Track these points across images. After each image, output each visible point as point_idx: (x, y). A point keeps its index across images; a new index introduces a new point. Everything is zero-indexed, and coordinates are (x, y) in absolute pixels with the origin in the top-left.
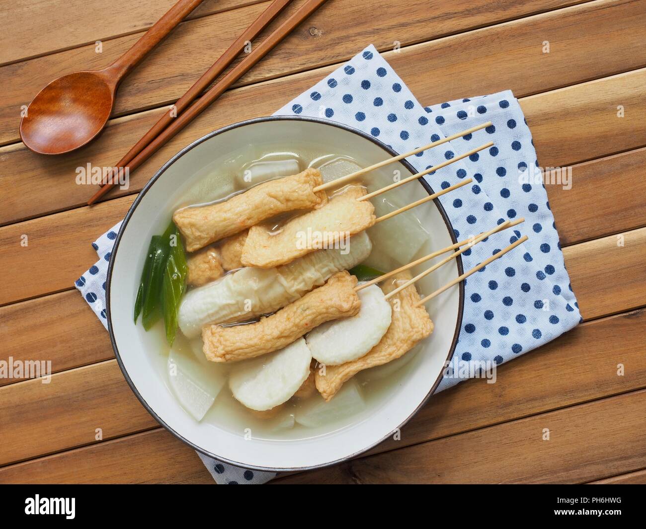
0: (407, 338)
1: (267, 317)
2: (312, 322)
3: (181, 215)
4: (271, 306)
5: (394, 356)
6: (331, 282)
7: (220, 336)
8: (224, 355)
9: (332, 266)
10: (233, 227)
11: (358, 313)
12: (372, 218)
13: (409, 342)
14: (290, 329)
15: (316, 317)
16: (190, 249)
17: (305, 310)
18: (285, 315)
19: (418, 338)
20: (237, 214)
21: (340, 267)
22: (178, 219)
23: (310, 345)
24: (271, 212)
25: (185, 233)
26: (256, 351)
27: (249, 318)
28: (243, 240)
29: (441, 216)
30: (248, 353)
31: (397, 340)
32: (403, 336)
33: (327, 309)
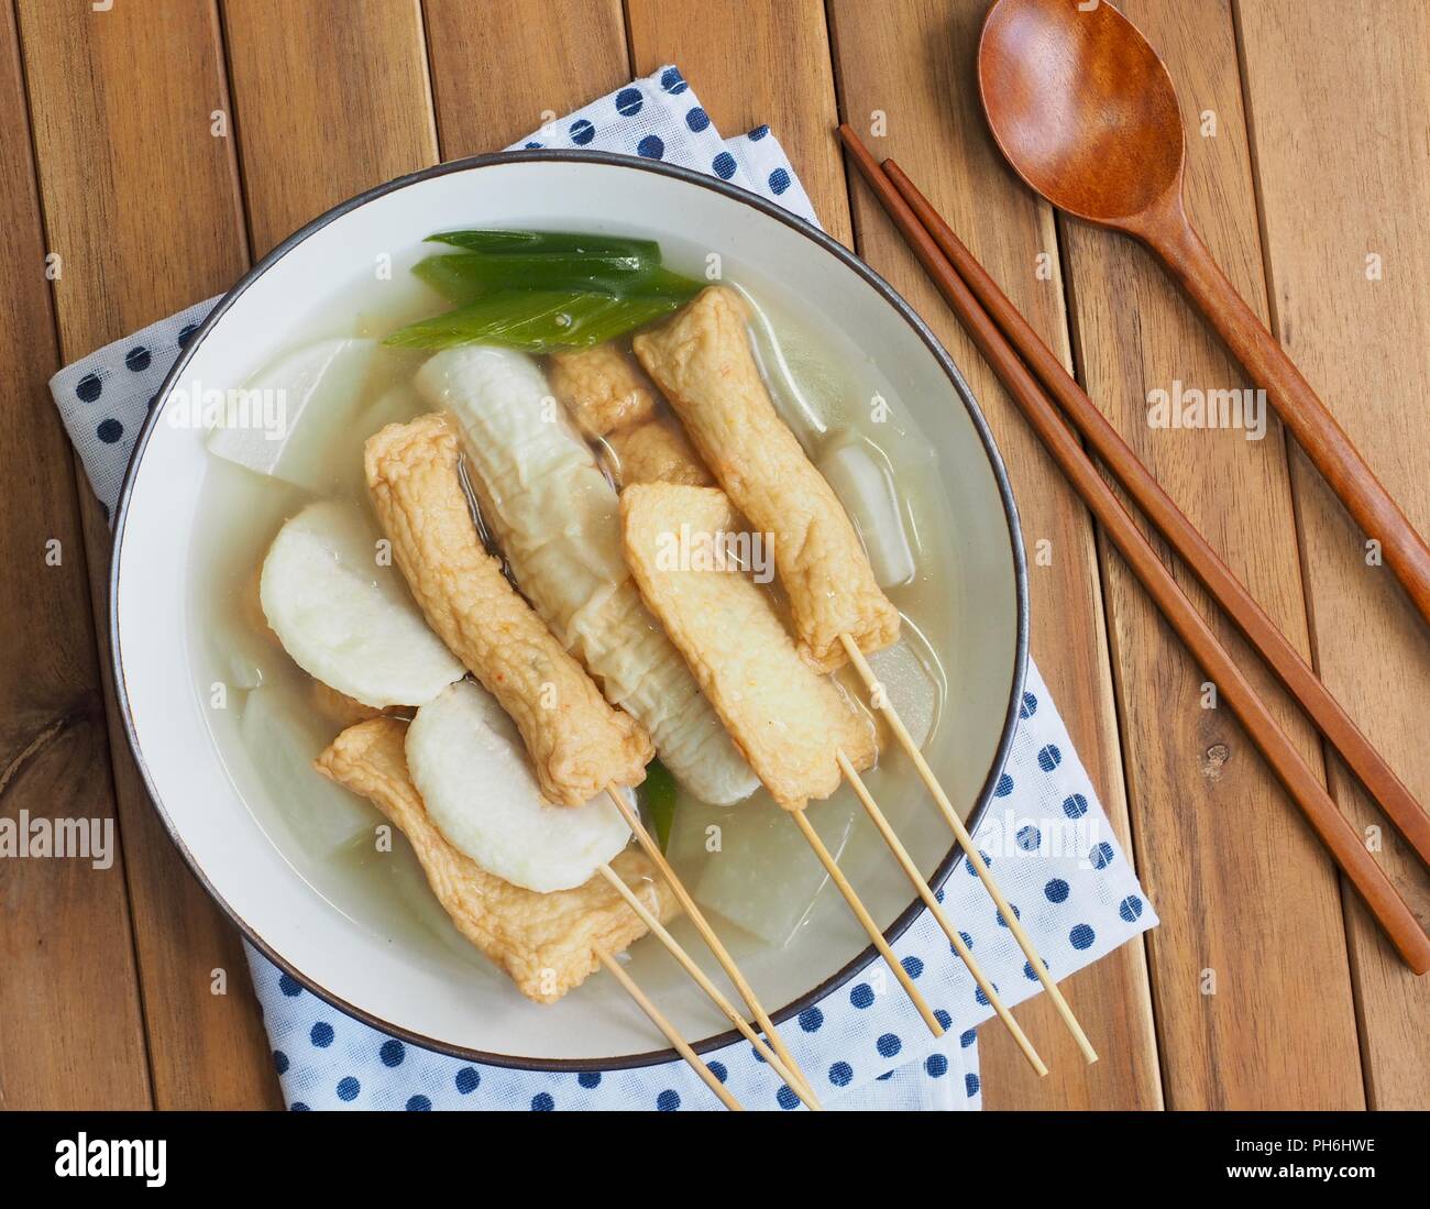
0: (510, 940)
1: (502, 571)
2: (506, 690)
3: (722, 308)
4: (532, 577)
5: (460, 914)
6: (621, 721)
7: (432, 462)
8: (386, 481)
9: (662, 717)
10: (716, 446)
11: (553, 803)
12: (797, 800)
13: (501, 948)
14: (480, 636)
15: (524, 701)
16: (640, 343)
17: (535, 669)
18: (515, 619)
19: (515, 971)
20: (748, 450)
21: (661, 735)
22: (712, 300)
23: (449, 694)
25: (678, 325)
26: (410, 562)
27: (490, 525)
28: (686, 475)
29: (835, 972)
30: (402, 541)
31: (500, 917)
32: (513, 929)
33: (549, 724)
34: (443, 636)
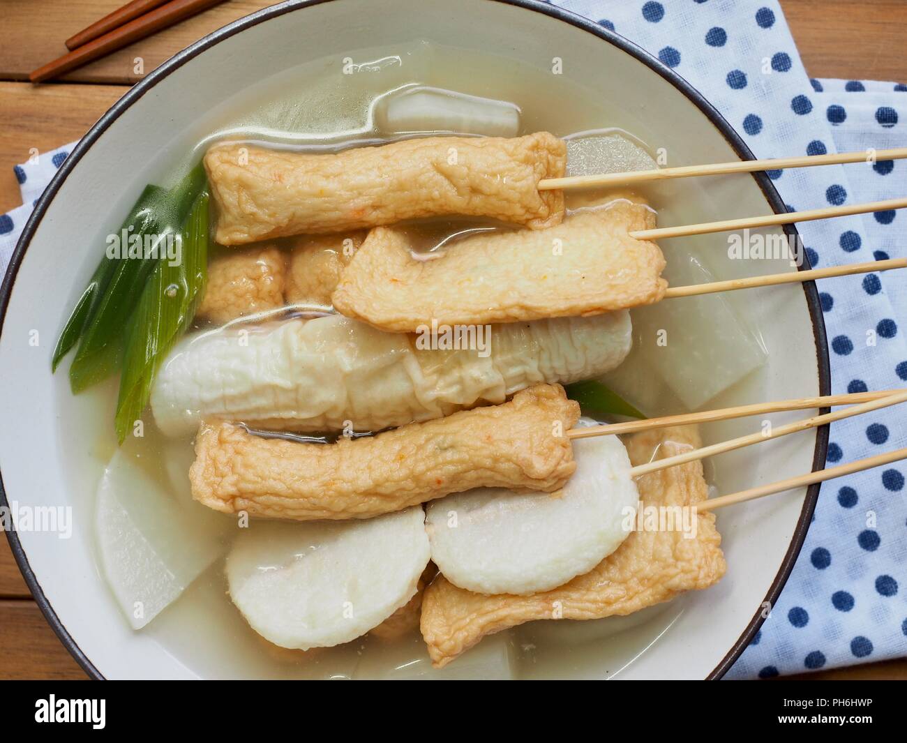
0: (657, 577)
1: (354, 439)
2: (452, 482)
3: (225, 156)
4: (369, 417)
5: (615, 608)
6: (519, 401)
7: (237, 453)
8: (233, 497)
9: (532, 367)
10: (335, 215)
11: (562, 488)
12: (657, 286)
13: (660, 588)
14: (397, 482)
15: (466, 471)
16: (223, 238)
17: (446, 449)
18: (397, 447)
19: (685, 585)
20: (351, 190)
21: (549, 373)
22: (215, 162)
23: (432, 529)
24: (431, 206)
25: (221, 198)
27: (313, 430)
29: (810, 324)
30: (287, 508)
31: (633, 576)
32: (648, 570)
33: (496, 460)
34: (382, 512)
